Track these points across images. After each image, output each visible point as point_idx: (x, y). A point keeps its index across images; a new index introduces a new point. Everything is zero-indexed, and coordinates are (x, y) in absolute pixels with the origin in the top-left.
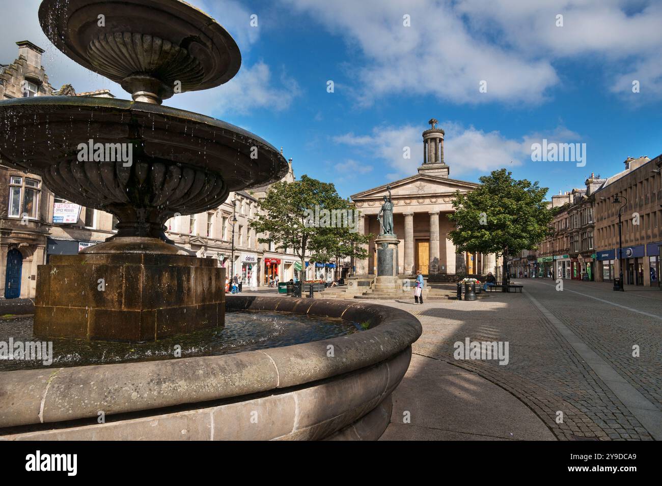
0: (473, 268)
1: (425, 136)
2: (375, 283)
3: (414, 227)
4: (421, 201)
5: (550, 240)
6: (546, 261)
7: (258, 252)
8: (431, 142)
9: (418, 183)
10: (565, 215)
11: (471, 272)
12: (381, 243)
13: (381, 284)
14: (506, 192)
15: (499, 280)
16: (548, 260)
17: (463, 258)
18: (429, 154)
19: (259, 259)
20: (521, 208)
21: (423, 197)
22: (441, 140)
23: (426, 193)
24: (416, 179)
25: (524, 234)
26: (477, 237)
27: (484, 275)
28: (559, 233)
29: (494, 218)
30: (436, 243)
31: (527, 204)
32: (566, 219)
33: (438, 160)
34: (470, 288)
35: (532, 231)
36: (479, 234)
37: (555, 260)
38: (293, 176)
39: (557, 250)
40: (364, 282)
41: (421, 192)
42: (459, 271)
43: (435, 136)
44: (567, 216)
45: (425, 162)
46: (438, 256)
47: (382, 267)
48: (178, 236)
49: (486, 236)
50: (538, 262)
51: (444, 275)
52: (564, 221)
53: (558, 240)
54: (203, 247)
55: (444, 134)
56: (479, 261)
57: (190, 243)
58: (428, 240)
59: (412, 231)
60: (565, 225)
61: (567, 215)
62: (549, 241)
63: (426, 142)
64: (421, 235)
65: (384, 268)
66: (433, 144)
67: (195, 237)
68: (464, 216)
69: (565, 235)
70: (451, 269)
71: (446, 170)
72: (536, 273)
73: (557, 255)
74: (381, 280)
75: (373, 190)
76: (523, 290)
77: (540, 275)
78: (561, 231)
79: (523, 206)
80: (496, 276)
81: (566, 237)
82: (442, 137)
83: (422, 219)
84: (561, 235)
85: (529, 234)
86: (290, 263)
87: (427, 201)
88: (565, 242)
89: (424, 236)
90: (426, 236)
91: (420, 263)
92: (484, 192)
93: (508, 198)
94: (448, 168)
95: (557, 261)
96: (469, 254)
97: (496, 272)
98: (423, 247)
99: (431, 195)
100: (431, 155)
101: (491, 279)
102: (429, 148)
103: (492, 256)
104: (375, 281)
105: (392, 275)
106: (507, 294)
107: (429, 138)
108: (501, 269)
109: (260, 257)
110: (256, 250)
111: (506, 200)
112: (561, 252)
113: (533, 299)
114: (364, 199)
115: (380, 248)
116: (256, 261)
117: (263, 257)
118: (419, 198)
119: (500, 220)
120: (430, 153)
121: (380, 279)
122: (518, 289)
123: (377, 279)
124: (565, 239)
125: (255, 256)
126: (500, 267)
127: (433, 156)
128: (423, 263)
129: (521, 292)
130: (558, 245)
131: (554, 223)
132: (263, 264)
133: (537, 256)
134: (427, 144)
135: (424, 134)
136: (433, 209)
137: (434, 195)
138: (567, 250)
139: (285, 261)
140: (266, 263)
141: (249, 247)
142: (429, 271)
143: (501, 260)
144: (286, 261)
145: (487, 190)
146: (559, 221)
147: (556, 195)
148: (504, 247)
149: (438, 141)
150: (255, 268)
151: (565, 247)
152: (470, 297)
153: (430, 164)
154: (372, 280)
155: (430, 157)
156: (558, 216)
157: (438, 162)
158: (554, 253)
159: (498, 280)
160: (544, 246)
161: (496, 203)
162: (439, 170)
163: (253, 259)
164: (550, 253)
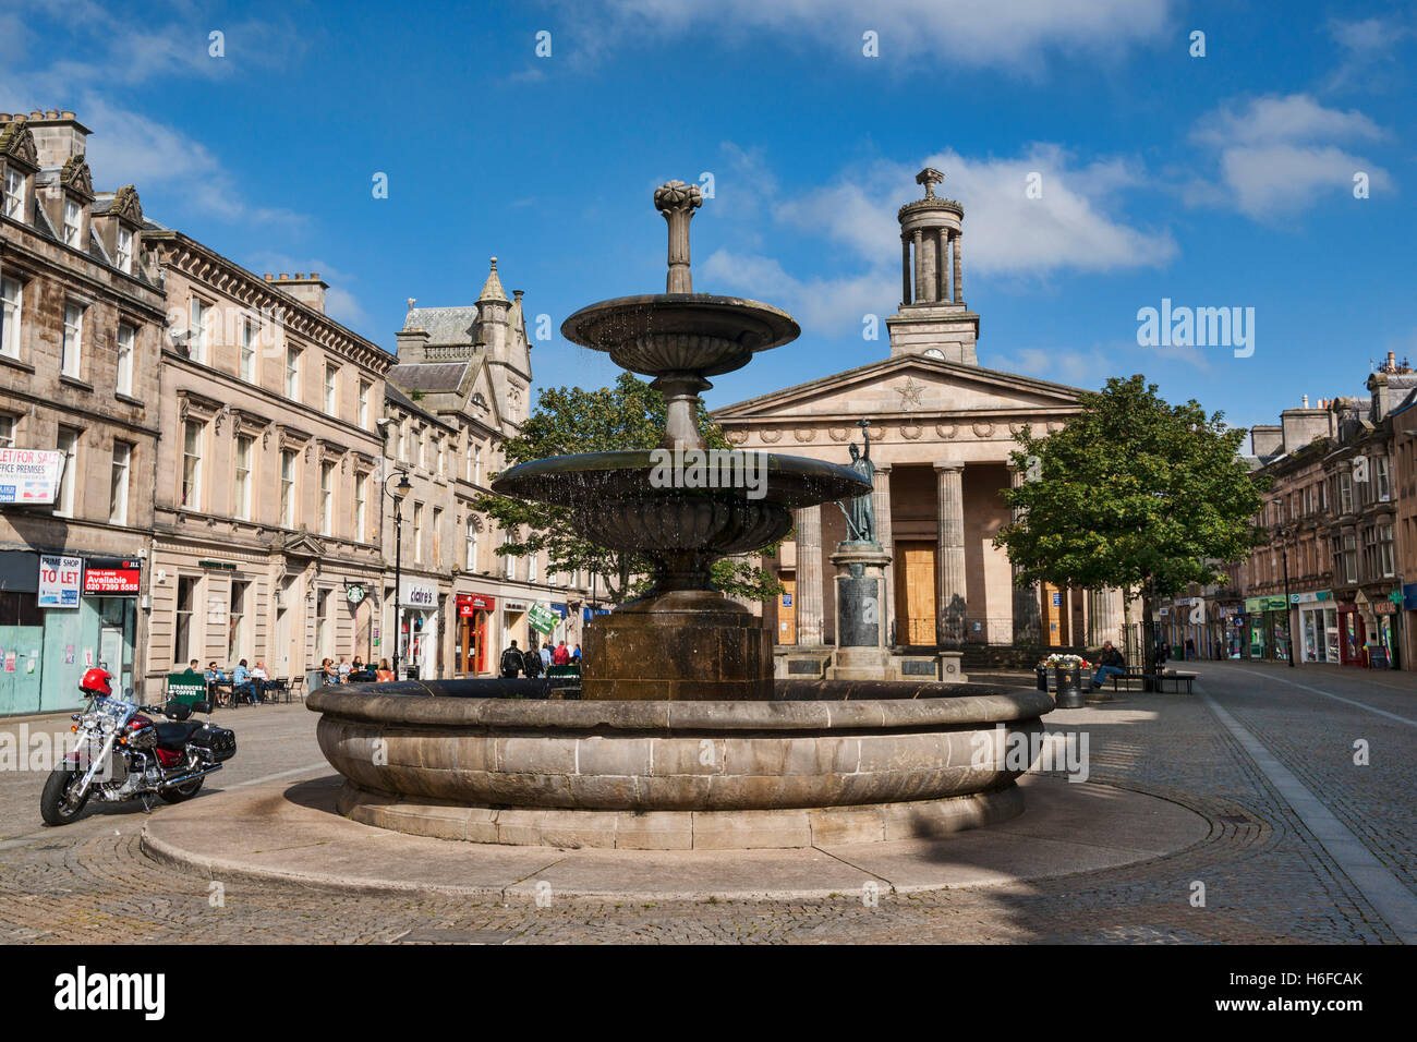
0: (1061, 628)
1: (906, 219)
2: (834, 666)
3: (892, 507)
4: (911, 430)
5: (1279, 545)
6: (1271, 609)
7: (440, 577)
8: (923, 240)
9: (903, 379)
10: (1317, 472)
11: (1055, 641)
12: (847, 565)
13: (851, 668)
14: (1145, 437)
15: (1136, 663)
16: (1274, 604)
17: (1035, 599)
18: (920, 277)
19: (442, 596)
20: (1182, 480)
21: (918, 422)
22: (953, 234)
23: (925, 407)
24: (896, 368)
25: (1191, 546)
26: (1078, 550)
27: (1092, 649)
28: (1301, 524)
29: (1119, 502)
30: (956, 556)
31: (1196, 470)
32: (1320, 484)
33: (945, 295)
34: (1069, 679)
35: (1210, 536)
36: (1082, 543)
37: (1296, 606)
38: (525, 341)
39: (1300, 576)
40: (805, 663)
41: (911, 407)
42: (1023, 636)
43: (937, 223)
44: (1322, 476)
45: (907, 301)
46: (963, 594)
47: (850, 624)
48: (255, 532)
49: (1100, 548)
50: (1248, 610)
51: (983, 647)
52: (1315, 489)
53: (1300, 547)
54: (313, 564)
55: (961, 217)
56: (1078, 608)
57: (284, 553)
58: (933, 545)
59: (888, 517)
60: (1317, 503)
61: (1323, 473)
62: (1277, 549)
63: (908, 237)
64: (912, 529)
65: (856, 629)
66: (930, 245)
67: (295, 533)
68: (1046, 495)
69: (1319, 532)
70: (1000, 627)
71: (970, 326)
72: (1243, 643)
73: (1299, 591)
74: (851, 656)
75: (776, 396)
76: (1196, 688)
77: (1256, 652)
78: (1308, 519)
79: (1187, 475)
80: (1127, 652)
81: (1323, 537)
82: (955, 226)
83: (914, 483)
84: (1308, 530)
85: (1205, 543)
86: (519, 607)
87: (929, 432)
88: (1321, 553)
89: (920, 534)
90: (924, 534)
91: (912, 614)
92: (1091, 436)
93: (1152, 452)
94: (976, 322)
95: (1301, 609)
96: (1049, 586)
97: (1127, 641)
98: (919, 564)
99: (939, 415)
100: (925, 279)
101: (1112, 659)
102: (920, 258)
103: (1113, 597)
104: (834, 660)
105: (876, 645)
106: (1154, 695)
107: (918, 229)
108: (1139, 632)
109: (446, 590)
110: (434, 570)
111: (1145, 458)
112: (1310, 582)
113: (1220, 711)
114: (750, 421)
115: (844, 575)
116: (435, 603)
117: (452, 591)
118: (905, 422)
119: (1131, 507)
120: (923, 271)
121: (847, 655)
122: (1183, 685)
123: (839, 656)
124: (1319, 544)
125: (432, 587)
126: (1135, 626)
127: (931, 282)
128: (919, 612)
129: (1190, 692)
130: (1300, 560)
131: (1289, 495)
132: (450, 611)
133: (1244, 592)
134: (912, 246)
135: (905, 215)
136: (946, 454)
137: (949, 415)
138: (1327, 578)
139: (506, 601)
140: (458, 611)
141: (418, 561)
142: (938, 634)
143: (1137, 608)
144: (511, 602)
145: (1099, 430)
146: (1301, 491)
147: (1291, 407)
148: (1145, 574)
149: (945, 238)
150: (430, 626)
151: (1321, 568)
152: (1068, 699)
153: (922, 306)
154: (826, 658)
155: (922, 284)
156: (1299, 475)
157: (944, 301)
158: (1290, 584)
159: (1133, 662)
160: (1261, 561)
161: (1120, 464)
162: (951, 327)
163: (428, 597)
164: (1279, 584)
